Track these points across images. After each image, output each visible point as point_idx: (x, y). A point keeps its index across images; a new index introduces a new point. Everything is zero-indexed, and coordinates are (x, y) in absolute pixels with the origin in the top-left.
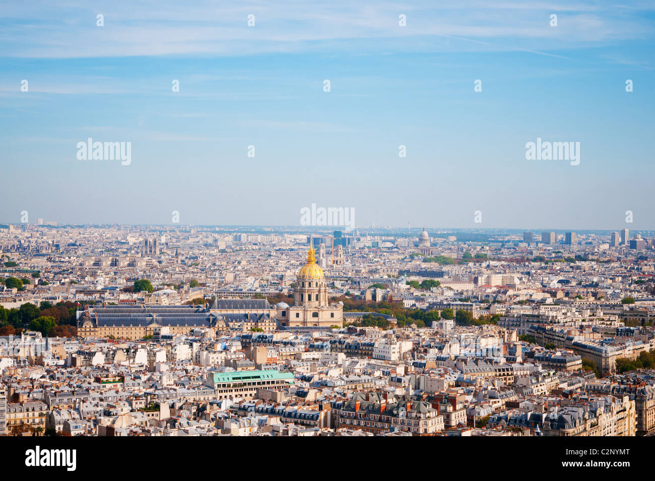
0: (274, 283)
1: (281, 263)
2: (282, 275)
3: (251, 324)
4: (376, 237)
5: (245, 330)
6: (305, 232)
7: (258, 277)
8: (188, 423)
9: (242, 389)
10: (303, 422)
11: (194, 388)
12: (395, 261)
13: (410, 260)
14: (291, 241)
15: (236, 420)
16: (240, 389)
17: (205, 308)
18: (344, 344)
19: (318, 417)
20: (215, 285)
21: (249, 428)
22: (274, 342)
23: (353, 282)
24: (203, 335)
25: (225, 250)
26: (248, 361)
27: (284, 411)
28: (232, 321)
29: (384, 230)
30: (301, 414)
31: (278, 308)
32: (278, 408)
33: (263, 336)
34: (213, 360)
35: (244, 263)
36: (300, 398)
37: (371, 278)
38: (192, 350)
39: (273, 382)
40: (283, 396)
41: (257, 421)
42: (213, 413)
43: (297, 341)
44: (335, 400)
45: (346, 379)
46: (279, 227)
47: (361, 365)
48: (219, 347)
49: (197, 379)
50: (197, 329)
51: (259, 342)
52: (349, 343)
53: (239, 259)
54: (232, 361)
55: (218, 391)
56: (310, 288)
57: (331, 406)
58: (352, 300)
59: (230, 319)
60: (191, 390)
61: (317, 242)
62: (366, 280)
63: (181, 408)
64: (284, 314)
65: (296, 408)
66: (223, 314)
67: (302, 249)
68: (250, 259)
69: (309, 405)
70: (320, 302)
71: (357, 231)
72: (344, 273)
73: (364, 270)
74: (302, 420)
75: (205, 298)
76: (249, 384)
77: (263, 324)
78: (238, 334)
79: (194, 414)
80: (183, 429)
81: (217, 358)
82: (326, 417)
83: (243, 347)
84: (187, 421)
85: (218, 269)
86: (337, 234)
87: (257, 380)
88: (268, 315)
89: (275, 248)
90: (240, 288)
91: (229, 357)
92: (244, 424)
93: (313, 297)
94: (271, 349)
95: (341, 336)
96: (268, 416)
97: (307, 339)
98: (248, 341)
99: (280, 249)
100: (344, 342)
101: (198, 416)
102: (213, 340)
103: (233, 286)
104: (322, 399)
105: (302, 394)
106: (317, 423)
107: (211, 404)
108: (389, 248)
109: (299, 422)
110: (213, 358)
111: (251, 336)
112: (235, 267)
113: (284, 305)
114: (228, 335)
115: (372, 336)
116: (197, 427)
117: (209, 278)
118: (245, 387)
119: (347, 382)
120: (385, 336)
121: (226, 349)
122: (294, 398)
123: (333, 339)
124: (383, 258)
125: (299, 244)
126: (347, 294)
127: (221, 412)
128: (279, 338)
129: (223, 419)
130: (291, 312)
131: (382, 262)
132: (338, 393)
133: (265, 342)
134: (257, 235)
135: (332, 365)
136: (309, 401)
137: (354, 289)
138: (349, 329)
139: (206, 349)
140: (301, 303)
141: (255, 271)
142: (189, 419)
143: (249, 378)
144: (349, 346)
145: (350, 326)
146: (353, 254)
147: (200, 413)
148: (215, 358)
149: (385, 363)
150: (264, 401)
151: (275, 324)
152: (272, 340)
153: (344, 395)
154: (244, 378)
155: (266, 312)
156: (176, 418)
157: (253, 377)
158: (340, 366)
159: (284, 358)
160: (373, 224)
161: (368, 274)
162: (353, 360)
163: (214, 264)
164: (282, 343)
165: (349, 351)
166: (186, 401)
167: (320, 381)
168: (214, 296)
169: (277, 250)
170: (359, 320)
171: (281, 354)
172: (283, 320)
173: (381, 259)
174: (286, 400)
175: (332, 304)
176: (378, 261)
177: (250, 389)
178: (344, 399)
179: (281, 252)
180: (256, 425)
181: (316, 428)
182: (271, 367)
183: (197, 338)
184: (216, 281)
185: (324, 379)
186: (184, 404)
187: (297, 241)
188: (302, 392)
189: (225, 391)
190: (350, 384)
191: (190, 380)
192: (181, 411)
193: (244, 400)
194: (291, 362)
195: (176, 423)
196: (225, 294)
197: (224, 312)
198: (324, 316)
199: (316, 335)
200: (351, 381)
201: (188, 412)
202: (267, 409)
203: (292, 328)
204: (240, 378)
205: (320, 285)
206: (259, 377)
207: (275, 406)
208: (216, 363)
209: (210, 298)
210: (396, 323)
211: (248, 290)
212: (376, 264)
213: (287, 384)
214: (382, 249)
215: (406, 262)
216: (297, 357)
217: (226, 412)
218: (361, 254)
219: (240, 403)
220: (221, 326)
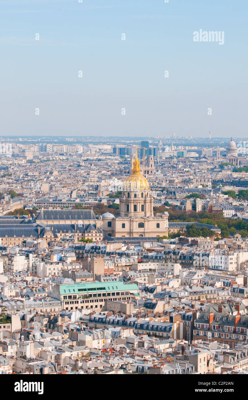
0: (91, 193)
1: (93, 173)
2: (97, 185)
3: (78, 235)
4: (180, 147)
5: (76, 241)
6: (107, 142)
7: (73, 188)
8: (41, 335)
9: (88, 301)
10: (156, 333)
11: (40, 300)
12: (206, 171)
13: (220, 170)
14: (96, 151)
15: (89, 332)
16: (86, 301)
17: (31, 219)
18: (178, 254)
19: (170, 328)
20: (32, 196)
21: (102, 340)
22: (107, 252)
23: (169, 193)
24: (35, 246)
25: (32, 160)
26: (86, 273)
27: (136, 323)
28: (59, 232)
29: (186, 140)
30: (153, 326)
31: (104, 219)
32: (129, 320)
33: (96, 247)
34: (50, 272)
35: (55, 173)
36: (149, 310)
37: (187, 188)
38: (28, 261)
39: (118, 294)
40: (132, 308)
41: (110, 333)
42: (65, 325)
43: (130, 252)
44: (184, 312)
45: (189, 290)
46: (81, 137)
47: (198, 276)
48: (55, 258)
49: (39, 290)
50: (29, 240)
51: (92, 253)
52: (184, 254)
53: (49, 169)
54: (70, 272)
55: (64, 303)
56: (135, 199)
57: (181, 318)
58: (173, 210)
59: (56, 230)
60: (38, 302)
61: (122, 152)
62: (182, 190)
63: (32, 320)
64: (110, 224)
65: (147, 319)
66: (49, 225)
67: (109, 159)
68: (60, 170)
69: (159, 317)
70: (145, 213)
71: (161, 141)
72: (158, 183)
73: (178, 180)
74: (154, 332)
75: (26, 209)
76: (95, 295)
77: (90, 235)
78: (71, 245)
79: (46, 326)
80: (38, 341)
81: (54, 269)
82: (178, 329)
83: (78, 258)
84: (40, 333)
85: (32, 180)
86: (145, 144)
87: (102, 292)
88: (95, 226)
89: (82, 158)
90: (59, 198)
91: (66, 268)
92: (97, 335)
93: (139, 208)
94: (108, 260)
95: (173, 246)
96: (120, 328)
97: (139, 250)
98: (81, 252)
99: (87, 160)
100: (179, 252)
101: (50, 328)
102: (47, 251)
103: (51, 196)
104: (171, 311)
105: (150, 306)
106: (170, 335)
107: (62, 316)
108: (197, 158)
109: (151, 333)
110: (50, 269)
111: (84, 247)
112: (48, 178)
113: (110, 216)
114: (61, 246)
115: (204, 246)
116: (51, 339)
117: (25, 188)
118: (91, 299)
119: (191, 293)
120: (218, 247)
121: (61, 260)
122: (142, 309)
123: (167, 250)
124: (193, 168)
125: (106, 154)
126: (166, 204)
127: (73, 324)
128: (112, 249)
129: (75, 331)
130: (117, 222)
131: (192, 172)
132: (185, 304)
133: (98, 253)
134: (63, 146)
135: (169, 276)
136: (158, 313)
137: (171, 198)
138: (180, 239)
139: (43, 260)
140: (127, 213)
141: (69, 181)
142: (42, 331)
143: (94, 289)
144: (183, 257)
145: (181, 237)
146: (162, 164)
147: (52, 325)
148: (52, 269)
149: (223, 274)
150: (114, 313)
151: (102, 235)
152: (105, 251)
153: (193, 306)
154: (89, 289)
155: (92, 222)
156: (30, 330)
157: (98, 289)
158: (177, 277)
159: (120, 269)
160: (174, 135)
161: (182, 184)
162: (191, 271)
163: (27, 175)
164: (116, 253)
165: (184, 261)
166: (37, 313)
167: (163, 292)
168: (34, 207)
169: (85, 161)
170: (182, 230)
171: (116, 265)
172: (109, 231)
173: (191, 169)
174: (135, 311)
175: (157, 214)
176: (188, 171)
177: (95, 300)
178: (193, 311)
179: (89, 162)
180: (109, 337)
181: (170, 340)
182: (110, 278)
183: (31, 249)
184: (33, 191)
185: (167, 290)
186: (35, 316)
187: (103, 151)
188: (150, 303)
189: (71, 302)
190: (193, 295)
191: (32, 291)
192: (33, 323)
193: (94, 312)
194: (129, 273)
195: (30, 335)
196: (45, 205)
197: (50, 223)
198: (150, 226)
199: (147, 245)
200: (195, 292)
201: (39, 324)
202: (118, 321)
203: (118, 239)
204: (85, 290)
205: (146, 195)
206: (104, 289)
207: (126, 318)
208: (53, 274)
209: (31, 209)
210: (220, 233)
211: (67, 201)
212: (186, 174)
213: (132, 296)
214: (191, 159)
215: (216, 172)
216: (133, 268)
217: (77, 323)
218: (170, 164)
219: (90, 314)
220: (49, 237)
